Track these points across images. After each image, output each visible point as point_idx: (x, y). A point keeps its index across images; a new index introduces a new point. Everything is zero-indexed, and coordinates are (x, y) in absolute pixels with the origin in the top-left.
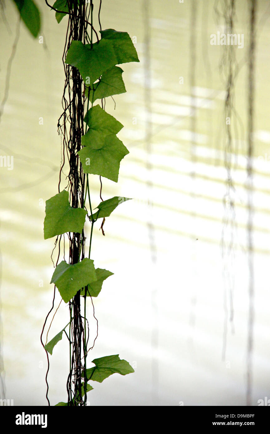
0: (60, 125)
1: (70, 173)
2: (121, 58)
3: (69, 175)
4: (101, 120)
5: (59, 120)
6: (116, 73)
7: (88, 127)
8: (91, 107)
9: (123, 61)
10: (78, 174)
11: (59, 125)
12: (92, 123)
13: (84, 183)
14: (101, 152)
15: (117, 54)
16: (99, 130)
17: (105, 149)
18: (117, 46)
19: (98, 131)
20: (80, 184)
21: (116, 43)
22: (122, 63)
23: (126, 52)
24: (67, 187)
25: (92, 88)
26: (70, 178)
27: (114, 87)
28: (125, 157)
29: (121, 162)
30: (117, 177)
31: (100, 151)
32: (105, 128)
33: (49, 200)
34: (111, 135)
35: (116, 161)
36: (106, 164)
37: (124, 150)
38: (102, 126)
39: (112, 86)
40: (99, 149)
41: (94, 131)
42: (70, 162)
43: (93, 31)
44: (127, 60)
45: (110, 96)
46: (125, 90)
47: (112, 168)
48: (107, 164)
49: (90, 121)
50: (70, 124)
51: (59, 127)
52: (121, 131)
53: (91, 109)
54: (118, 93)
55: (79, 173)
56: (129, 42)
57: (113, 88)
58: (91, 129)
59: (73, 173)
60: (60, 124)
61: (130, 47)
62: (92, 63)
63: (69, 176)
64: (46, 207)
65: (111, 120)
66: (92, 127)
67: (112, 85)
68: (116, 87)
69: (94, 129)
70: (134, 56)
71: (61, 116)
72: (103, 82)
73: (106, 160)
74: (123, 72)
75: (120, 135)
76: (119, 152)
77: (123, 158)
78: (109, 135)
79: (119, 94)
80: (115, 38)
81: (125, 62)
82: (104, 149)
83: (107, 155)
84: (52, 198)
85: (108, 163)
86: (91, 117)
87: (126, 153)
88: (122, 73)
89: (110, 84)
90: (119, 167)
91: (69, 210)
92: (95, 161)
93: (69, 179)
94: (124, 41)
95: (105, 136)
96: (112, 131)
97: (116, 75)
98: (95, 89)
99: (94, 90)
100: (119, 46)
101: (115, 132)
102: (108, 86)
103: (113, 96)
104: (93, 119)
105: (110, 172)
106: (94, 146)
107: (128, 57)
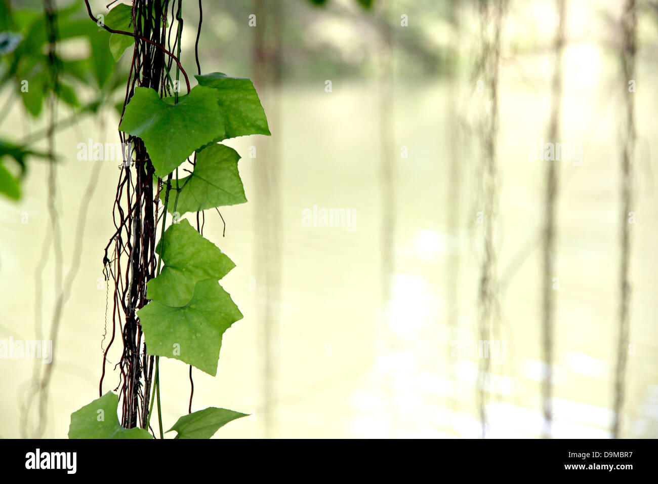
0: (108, 260)
1: (124, 357)
2: (235, 127)
3: (122, 360)
4: (189, 251)
5: (106, 250)
6: (226, 160)
7: (162, 264)
8: (171, 224)
9: (237, 132)
10: (139, 358)
11: (106, 260)
12: (170, 255)
13: (150, 378)
14: (185, 313)
15: (227, 118)
16: (184, 270)
17: (193, 306)
18: (227, 103)
19: (181, 271)
20: (142, 380)
21: (224, 97)
22: (235, 137)
23: (243, 114)
24: (117, 388)
25: (174, 185)
26: (122, 368)
27: (221, 189)
28: (232, 325)
29: (224, 335)
30: (216, 365)
31: (182, 311)
32: (196, 267)
33: (78, 411)
34: (209, 279)
35: (214, 332)
36: (194, 337)
37: (233, 312)
38: (192, 262)
39: (218, 188)
40: (182, 308)
41: (173, 271)
42: (124, 335)
43: (180, 72)
44: (244, 130)
45: (214, 209)
46: (245, 198)
47: (206, 347)
48: (196, 336)
49: (167, 252)
50: (128, 258)
51: (108, 263)
52: (229, 273)
53: (171, 228)
54: (230, 202)
55: (142, 359)
56: (250, 97)
57: (219, 191)
58: (168, 268)
59: (128, 357)
60: (108, 257)
61: (253, 106)
62: (172, 130)
63: (121, 363)
64: (70, 426)
65: (210, 252)
66: (171, 263)
67: (217, 185)
68: (226, 190)
69: (173, 267)
70: (260, 123)
71: (111, 240)
72: (200, 178)
73: (194, 330)
74: (240, 160)
75: (227, 283)
76: (223, 315)
77: (229, 326)
78: (204, 280)
79: (231, 205)
80: (223, 88)
81: (241, 135)
82: (191, 307)
83: (197, 320)
84: (84, 408)
85: (199, 335)
86: (169, 244)
87: (237, 318)
88: (237, 161)
89: (213, 183)
90: (220, 345)
91: (116, 432)
92: (172, 330)
93: (120, 370)
94: (241, 95)
95: (195, 283)
96: (211, 272)
97: (224, 165)
98: (180, 187)
99: (179, 190)
100: (231, 102)
101: (217, 275)
102: (210, 186)
103: (220, 208)
104: (174, 246)
105: (202, 355)
106: (173, 302)
107: (248, 124)
